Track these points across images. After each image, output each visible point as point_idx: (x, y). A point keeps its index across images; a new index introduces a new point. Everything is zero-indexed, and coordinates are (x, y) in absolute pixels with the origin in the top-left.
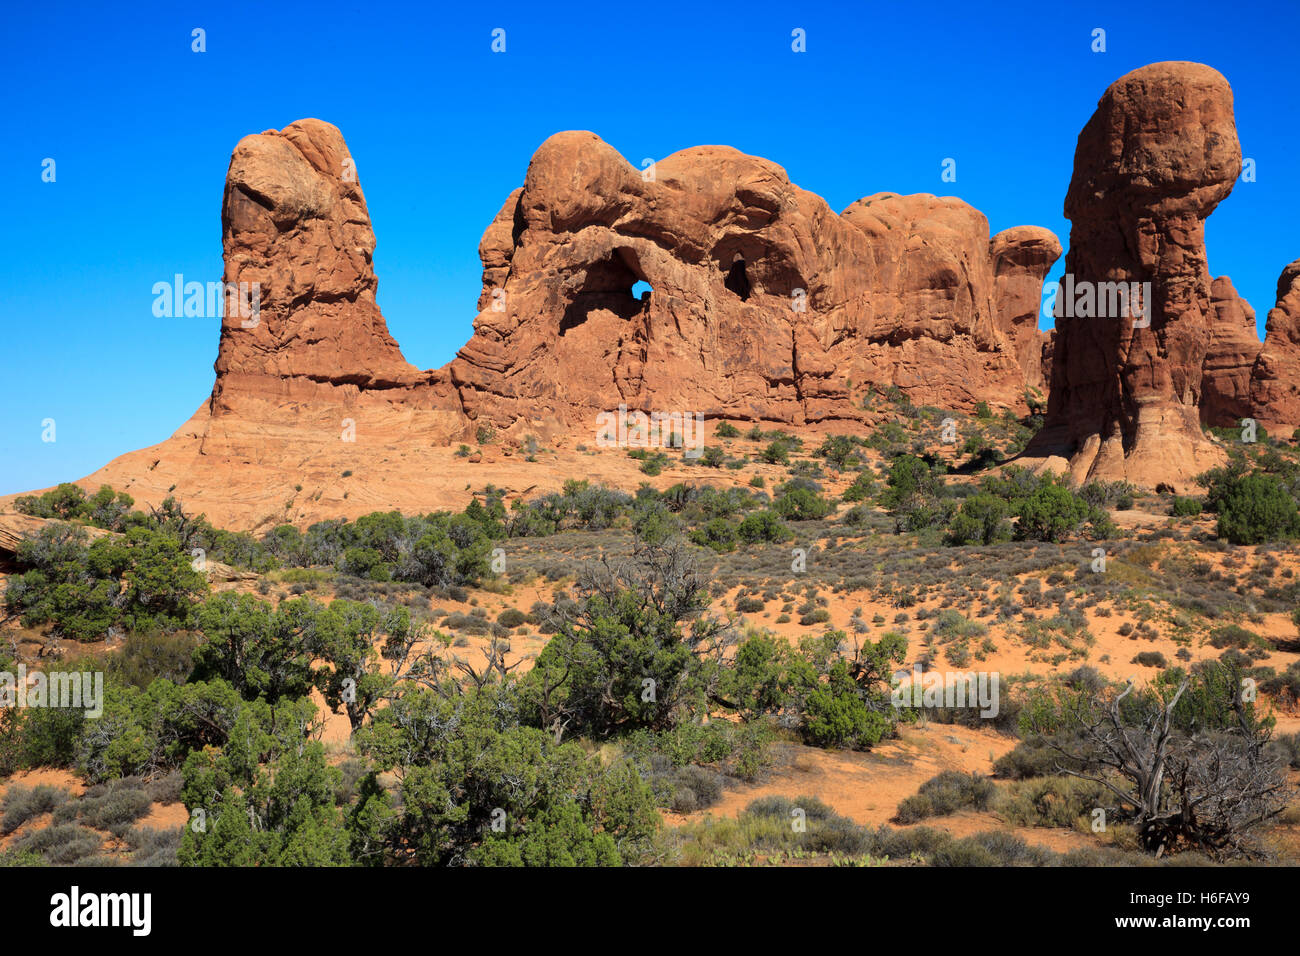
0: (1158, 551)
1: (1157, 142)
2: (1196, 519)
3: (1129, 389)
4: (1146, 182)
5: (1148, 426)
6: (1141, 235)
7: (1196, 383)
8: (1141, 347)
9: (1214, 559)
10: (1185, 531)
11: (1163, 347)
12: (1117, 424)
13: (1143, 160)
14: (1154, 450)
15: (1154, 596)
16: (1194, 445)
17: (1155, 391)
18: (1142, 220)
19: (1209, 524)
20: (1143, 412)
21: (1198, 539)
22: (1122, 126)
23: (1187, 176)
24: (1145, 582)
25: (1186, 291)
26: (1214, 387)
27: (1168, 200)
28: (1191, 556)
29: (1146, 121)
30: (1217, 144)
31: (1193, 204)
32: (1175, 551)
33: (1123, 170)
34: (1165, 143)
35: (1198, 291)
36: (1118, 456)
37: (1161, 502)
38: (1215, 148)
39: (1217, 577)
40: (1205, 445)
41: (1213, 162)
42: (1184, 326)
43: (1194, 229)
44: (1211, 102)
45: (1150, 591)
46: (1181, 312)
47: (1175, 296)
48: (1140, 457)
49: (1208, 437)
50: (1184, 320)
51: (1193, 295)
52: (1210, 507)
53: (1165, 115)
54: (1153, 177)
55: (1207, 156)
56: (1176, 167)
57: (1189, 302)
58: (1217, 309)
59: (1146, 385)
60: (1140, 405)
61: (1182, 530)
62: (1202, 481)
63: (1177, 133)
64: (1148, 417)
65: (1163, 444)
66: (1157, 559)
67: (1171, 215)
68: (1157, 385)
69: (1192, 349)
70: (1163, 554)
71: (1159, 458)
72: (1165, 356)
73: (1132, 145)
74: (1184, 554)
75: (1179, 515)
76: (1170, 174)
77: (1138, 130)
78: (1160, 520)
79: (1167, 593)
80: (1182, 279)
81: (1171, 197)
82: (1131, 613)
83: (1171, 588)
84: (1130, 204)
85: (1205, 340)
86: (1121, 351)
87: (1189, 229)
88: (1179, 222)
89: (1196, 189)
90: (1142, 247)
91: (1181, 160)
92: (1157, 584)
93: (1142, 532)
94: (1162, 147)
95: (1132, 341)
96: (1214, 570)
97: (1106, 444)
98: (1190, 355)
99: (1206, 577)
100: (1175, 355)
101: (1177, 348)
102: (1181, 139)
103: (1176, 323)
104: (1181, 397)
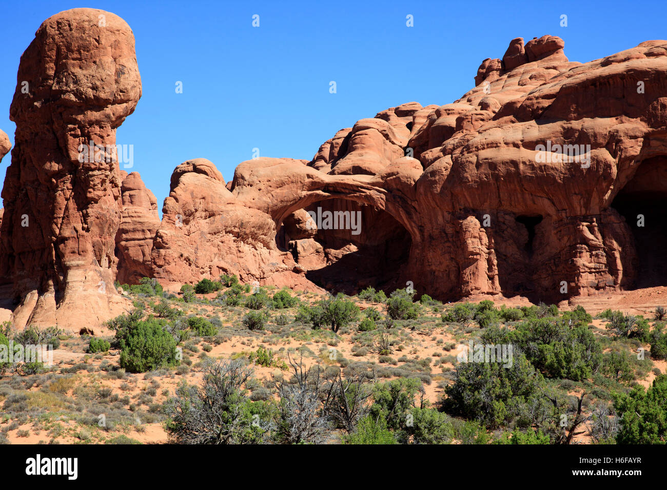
0: (72, 382)
1: (80, 68)
2: (105, 355)
3: (60, 255)
4: (73, 98)
5: (74, 284)
6: (70, 137)
7: (111, 251)
8: (69, 223)
9: (114, 385)
10: (97, 364)
11: (86, 223)
12: (51, 282)
13: (70, 80)
14: (79, 303)
15: (63, 417)
16: (109, 298)
17: (80, 257)
18: (70, 126)
19: (114, 358)
20: (71, 273)
21: (106, 370)
22: (54, 53)
23: (103, 95)
24: (60, 406)
25: (103, 182)
26: (128, 255)
27: (89, 112)
28: (97, 384)
29: (72, 52)
30: (124, 73)
31: (108, 116)
32: (86, 380)
33: (55, 87)
34: (86, 69)
35: (112, 182)
36: (52, 307)
37: (81, 342)
38: (123, 77)
39: (116, 399)
40: (118, 298)
41: (122, 87)
42: (102, 208)
43: (108, 135)
44: (119, 42)
45: (62, 414)
46: (100, 197)
47: (95, 185)
48: (68, 308)
49: (119, 292)
50: (101, 202)
51: (108, 185)
52: (116, 346)
53: (86, 48)
54: (78, 94)
55: (117, 82)
56: (95, 88)
57: (105, 190)
58: (130, 196)
59: (73, 252)
60: (68, 268)
61: (94, 364)
62: (111, 326)
63: (95, 62)
64: (74, 277)
65: (85, 298)
66: (71, 388)
67: (91, 124)
68: (81, 253)
69: (107, 226)
70: (76, 383)
71: (82, 309)
72: (88, 230)
73: (61, 68)
74: (92, 382)
75: (93, 352)
76: (91, 93)
77: (66, 58)
78: (78, 356)
79: (75, 414)
80: (100, 172)
81: (91, 110)
82: (46, 433)
83: (79, 410)
84: (61, 114)
85: (117, 219)
86: (54, 226)
87: (105, 135)
88: (97, 129)
89: (109, 106)
90: (70, 146)
91: (98, 83)
92: (69, 408)
93: (64, 366)
94: (85, 72)
95: (63, 218)
96: (113, 393)
97: (42, 298)
98: (106, 230)
99: (108, 399)
100: (95, 229)
101: (97, 224)
102: (98, 67)
103: (96, 205)
104: (99, 261)
